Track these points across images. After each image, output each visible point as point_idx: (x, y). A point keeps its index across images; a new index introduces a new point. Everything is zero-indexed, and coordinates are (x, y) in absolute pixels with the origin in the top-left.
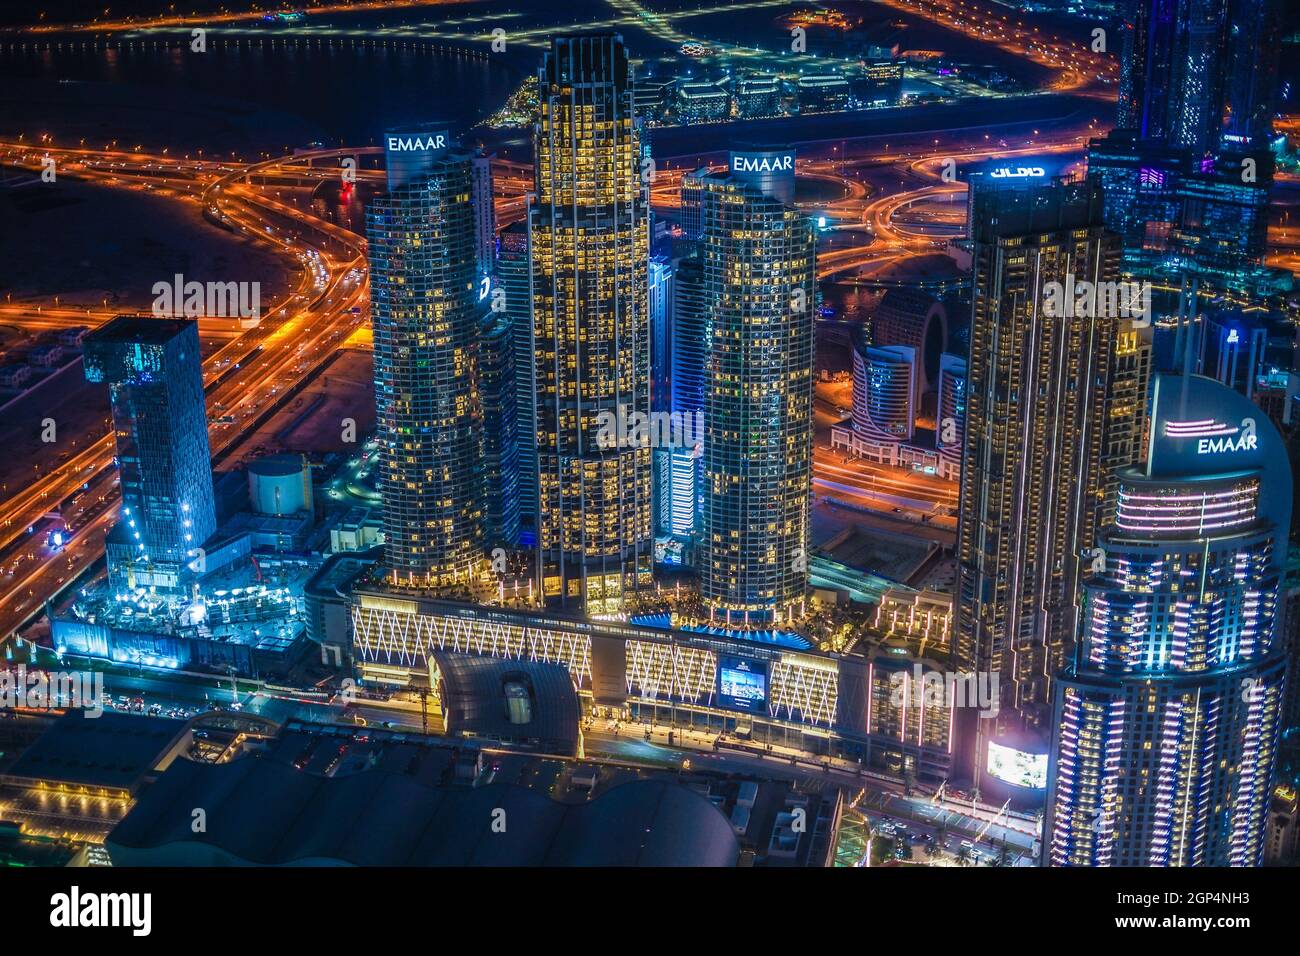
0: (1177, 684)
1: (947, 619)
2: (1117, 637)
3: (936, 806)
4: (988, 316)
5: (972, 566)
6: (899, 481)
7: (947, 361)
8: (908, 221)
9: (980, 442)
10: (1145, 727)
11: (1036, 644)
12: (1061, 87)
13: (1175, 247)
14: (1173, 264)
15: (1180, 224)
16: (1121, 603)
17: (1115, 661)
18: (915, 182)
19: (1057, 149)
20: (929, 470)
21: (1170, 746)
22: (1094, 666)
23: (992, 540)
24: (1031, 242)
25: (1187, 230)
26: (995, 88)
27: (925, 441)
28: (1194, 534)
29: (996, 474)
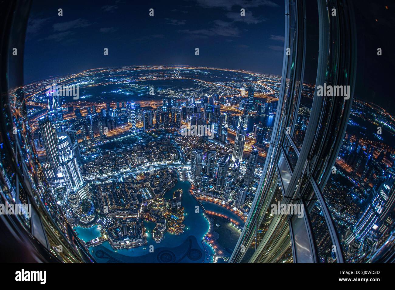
0: (68, 161)
1: (49, 164)
2: (62, 160)
3: (56, 182)
4: (42, 133)
5: (49, 158)
6: (41, 152)
7: (41, 139)
8: (34, 126)
9: (45, 146)
10: (67, 167)
11: (57, 163)
12: (44, 108)
13: (56, 120)
14: (57, 122)
15: (56, 118)
16: (61, 156)
17: (63, 161)
18: (34, 122)
19: (45, 114)
20: (43, 150)
21: (70, 167)
22: (61, 163)
23: (50, 155)
24: (44, 125)
25: (57, 119)
26: (39, 110)
27: (41, 147)
28: (64, 147)
29: (48, 148)
